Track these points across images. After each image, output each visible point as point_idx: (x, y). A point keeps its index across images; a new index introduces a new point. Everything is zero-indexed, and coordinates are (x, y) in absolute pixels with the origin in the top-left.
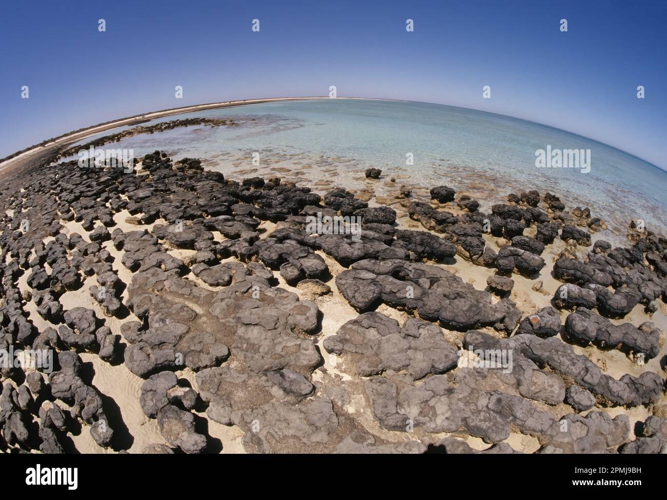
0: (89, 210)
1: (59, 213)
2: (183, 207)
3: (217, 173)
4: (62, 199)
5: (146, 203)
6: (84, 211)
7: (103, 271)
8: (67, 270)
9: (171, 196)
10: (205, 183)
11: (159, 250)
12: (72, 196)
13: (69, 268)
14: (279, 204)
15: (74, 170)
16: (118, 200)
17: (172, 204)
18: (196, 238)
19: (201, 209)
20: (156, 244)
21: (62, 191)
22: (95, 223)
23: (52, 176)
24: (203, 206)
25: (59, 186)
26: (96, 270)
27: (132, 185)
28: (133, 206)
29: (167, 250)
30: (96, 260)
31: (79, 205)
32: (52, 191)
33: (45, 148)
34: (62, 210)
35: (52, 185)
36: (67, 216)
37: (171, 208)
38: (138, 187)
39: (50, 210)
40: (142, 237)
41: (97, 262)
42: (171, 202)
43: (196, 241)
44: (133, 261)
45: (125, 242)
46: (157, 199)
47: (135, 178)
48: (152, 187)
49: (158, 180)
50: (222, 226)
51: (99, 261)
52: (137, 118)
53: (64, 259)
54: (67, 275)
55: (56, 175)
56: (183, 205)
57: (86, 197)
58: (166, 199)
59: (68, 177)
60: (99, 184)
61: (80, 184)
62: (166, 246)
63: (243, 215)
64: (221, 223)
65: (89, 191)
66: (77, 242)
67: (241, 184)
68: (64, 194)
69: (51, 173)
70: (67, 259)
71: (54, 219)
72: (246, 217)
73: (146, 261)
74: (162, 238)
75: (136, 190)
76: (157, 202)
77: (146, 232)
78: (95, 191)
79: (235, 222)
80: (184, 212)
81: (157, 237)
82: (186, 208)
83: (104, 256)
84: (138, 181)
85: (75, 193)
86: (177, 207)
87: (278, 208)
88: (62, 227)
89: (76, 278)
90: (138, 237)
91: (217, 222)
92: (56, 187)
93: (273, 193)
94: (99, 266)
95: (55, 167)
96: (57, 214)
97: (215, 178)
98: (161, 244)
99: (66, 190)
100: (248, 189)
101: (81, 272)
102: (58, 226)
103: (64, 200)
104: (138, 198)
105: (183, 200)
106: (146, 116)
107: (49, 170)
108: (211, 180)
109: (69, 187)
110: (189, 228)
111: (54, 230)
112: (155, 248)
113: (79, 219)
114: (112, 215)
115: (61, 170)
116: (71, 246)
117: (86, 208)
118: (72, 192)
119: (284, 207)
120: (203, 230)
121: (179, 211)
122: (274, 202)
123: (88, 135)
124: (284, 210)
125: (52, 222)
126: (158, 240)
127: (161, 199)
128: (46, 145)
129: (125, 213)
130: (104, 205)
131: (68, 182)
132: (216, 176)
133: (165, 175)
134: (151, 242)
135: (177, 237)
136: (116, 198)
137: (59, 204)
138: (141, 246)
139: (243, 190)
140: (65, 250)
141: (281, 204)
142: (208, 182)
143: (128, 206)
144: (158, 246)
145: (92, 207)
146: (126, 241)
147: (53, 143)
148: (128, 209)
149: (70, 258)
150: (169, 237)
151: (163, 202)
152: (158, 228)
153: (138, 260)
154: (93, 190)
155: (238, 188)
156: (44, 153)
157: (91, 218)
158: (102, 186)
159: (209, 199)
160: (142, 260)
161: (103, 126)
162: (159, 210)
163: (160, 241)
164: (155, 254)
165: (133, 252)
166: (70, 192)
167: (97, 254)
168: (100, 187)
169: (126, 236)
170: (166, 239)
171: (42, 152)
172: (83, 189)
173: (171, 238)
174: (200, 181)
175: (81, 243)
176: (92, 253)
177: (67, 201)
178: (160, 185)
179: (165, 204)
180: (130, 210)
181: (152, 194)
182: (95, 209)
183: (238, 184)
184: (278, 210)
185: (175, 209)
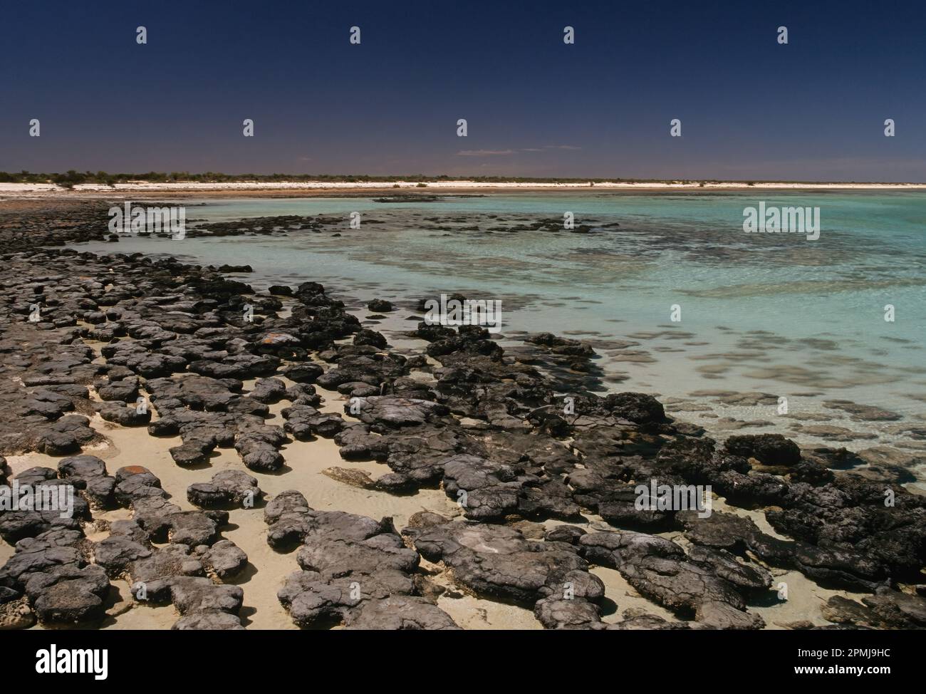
0: (204, 415)
1: (92, 394)
2: (522, 479)
3: (644, 398)
4: (117, 358)
5: (404, 440)
6: (185, 414)
7: (204, 605)
8: (73, 570)
9: (488, 439)
10: (601, 422)
11: (416, 592)
12: (156, 360)
13: (83, 565)
14: (846, 539)
15: (174, 285)
16: (310, 410)
17: (487, 463)
18: (547, 584)
19: (580, 498)
20: (411, 569)
21: (120, 332)
22: (218, 454)
23: (94, 283)
24: (584, 492)
25: (113, 317)
26: (180, 595)
27: (365, 377)
28: (358, 438)
29: (440, 591)
30: (190, 564)
31: (173, 391)
32: (83, 325)
33: (71, 195)
34: (108, 389)
35: (86, 307)
36: (119, 410)
37: (482, 473)
38: (383, 388)
39: (63, 377)
40: (369, 536)
41: (195, 574)
42: (485, 457)
43: (544, 596)
44: (317, 601)
45: (307, 539)
46: (441, 437)
47: (380, 358)
48: (431, 397)
49: (455, 382)
50: (637, 567)
51: (201, 573)
52: (402, 184)
53: (75, 533)
54: (65, 586)
55: (105, 283)
56: (520, 472)
57: (202, 373)
58: (469, 445)
59: (149, 300)
60: (255, 349)
61: (191, 331)
62: (440, 581)
63: (715, 549)
64: (637, 559)
65: (219, 360)
66: (139, 496)
67: (719, 447)
68: (126, 343)
69: (89, 274)
70: (83, 536)
71: (71, 408)
72: (723, 555)
73: (364, 614)
74: (434, 558)
75: (376, 393)
76: (438, 445)
77: (386, 526)
78: (237, 366)
79: (685, 565)
80: (522, 496)
81: (419, 551)
82: (529, 484)
83: (225, 561)
84: (387, 370)
85: (167, 352)
86: (501, 475)
87: (842, 551)
88: (95, 437)
89: (96, 600)
90: (355, 533)
91: (624, 552)
92: (102, 320)
93: (828, 496)
94: (198, 589)
95: (106, 260)
96: (86, 395)
97: (635, 413)
98: (425, 572)
99: (135, 334)
100: (743, 469)
101: (124, 587)
102: (84, 432)
103: (123, 363)
104: (379, 420)
105: (525, 459)
106: (431, 185)
107: (83, 263)
108: (624, 415)
109: (149, 330)
110: (529, 549)
111: (62, 440)
112: (405, 583)
113: (164, 431)
114: (280, 443)
115: (127, 274)
116: (112, 501)
117: (198, 405)
118: (156, 346)
119: (864, 551)
120: (573, 564)
121: (507, 491)
122: (828, 527)
123: (233, 196)
124: (862, 564)
125: (59, 414)
126: (418, 560)
127: (455, 442)
128: (78, 187)
129: (325, 452)
130: (265, 414)
131: (145, 315)
132: (640, 407)
133: (477, 371)
134: (397, 560)
135: (485, 565)
136: (308, 403)
137: (103, 371)
138: (362, 564)
139: (725, 468)
140: (87, 508)
141: (853, 539)
142: (611, 421)
143: (345, 436)
144: (417, 577)
145: (220, 408)
146: (313, 536)
147: (106, 188)
148: (339, 442)
149: (94, 535)
150: (458, 561)
151: (458, 450)
152: (427, 525)
153: (338, 605)
154: (233, 362)
155: (709, 458)
156: (66, 207)
157: (208, 439)
158: (265, 358)
159: (606, 473)
160: (350, 607)
161: (285, 184)
162: (442, 471)
163: (424, 563)
164: (399, 601)
165: (327, 573)
166: (148, 347)
167: (200, 548)
168: (257, 359)
169: (316, 521)
170: (448, 565)
171: (59, 201)
172: (197, 350)
173: (464, 564)
174: (588, 413)
175: (156, 502)
176: (184, 541)
177: (132, 368)
178: (455, 399)
179: (464, 458)
180: (345, 449)
181: (428, 419)
182: (229, 416)
183: (710, 444)
184: (839, 556)
185: (492, 479)
